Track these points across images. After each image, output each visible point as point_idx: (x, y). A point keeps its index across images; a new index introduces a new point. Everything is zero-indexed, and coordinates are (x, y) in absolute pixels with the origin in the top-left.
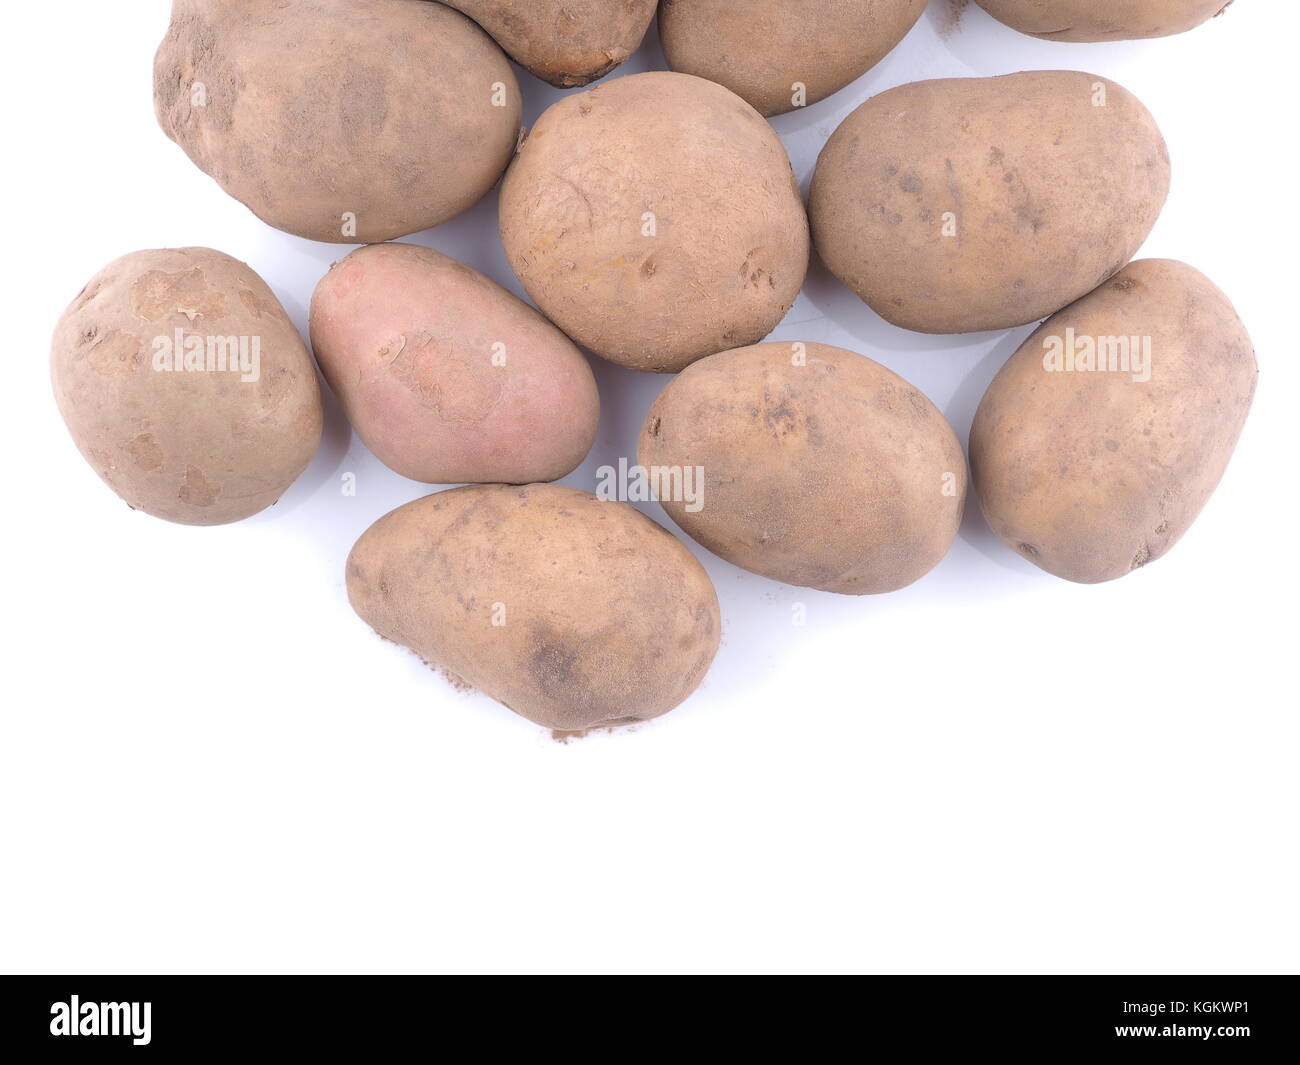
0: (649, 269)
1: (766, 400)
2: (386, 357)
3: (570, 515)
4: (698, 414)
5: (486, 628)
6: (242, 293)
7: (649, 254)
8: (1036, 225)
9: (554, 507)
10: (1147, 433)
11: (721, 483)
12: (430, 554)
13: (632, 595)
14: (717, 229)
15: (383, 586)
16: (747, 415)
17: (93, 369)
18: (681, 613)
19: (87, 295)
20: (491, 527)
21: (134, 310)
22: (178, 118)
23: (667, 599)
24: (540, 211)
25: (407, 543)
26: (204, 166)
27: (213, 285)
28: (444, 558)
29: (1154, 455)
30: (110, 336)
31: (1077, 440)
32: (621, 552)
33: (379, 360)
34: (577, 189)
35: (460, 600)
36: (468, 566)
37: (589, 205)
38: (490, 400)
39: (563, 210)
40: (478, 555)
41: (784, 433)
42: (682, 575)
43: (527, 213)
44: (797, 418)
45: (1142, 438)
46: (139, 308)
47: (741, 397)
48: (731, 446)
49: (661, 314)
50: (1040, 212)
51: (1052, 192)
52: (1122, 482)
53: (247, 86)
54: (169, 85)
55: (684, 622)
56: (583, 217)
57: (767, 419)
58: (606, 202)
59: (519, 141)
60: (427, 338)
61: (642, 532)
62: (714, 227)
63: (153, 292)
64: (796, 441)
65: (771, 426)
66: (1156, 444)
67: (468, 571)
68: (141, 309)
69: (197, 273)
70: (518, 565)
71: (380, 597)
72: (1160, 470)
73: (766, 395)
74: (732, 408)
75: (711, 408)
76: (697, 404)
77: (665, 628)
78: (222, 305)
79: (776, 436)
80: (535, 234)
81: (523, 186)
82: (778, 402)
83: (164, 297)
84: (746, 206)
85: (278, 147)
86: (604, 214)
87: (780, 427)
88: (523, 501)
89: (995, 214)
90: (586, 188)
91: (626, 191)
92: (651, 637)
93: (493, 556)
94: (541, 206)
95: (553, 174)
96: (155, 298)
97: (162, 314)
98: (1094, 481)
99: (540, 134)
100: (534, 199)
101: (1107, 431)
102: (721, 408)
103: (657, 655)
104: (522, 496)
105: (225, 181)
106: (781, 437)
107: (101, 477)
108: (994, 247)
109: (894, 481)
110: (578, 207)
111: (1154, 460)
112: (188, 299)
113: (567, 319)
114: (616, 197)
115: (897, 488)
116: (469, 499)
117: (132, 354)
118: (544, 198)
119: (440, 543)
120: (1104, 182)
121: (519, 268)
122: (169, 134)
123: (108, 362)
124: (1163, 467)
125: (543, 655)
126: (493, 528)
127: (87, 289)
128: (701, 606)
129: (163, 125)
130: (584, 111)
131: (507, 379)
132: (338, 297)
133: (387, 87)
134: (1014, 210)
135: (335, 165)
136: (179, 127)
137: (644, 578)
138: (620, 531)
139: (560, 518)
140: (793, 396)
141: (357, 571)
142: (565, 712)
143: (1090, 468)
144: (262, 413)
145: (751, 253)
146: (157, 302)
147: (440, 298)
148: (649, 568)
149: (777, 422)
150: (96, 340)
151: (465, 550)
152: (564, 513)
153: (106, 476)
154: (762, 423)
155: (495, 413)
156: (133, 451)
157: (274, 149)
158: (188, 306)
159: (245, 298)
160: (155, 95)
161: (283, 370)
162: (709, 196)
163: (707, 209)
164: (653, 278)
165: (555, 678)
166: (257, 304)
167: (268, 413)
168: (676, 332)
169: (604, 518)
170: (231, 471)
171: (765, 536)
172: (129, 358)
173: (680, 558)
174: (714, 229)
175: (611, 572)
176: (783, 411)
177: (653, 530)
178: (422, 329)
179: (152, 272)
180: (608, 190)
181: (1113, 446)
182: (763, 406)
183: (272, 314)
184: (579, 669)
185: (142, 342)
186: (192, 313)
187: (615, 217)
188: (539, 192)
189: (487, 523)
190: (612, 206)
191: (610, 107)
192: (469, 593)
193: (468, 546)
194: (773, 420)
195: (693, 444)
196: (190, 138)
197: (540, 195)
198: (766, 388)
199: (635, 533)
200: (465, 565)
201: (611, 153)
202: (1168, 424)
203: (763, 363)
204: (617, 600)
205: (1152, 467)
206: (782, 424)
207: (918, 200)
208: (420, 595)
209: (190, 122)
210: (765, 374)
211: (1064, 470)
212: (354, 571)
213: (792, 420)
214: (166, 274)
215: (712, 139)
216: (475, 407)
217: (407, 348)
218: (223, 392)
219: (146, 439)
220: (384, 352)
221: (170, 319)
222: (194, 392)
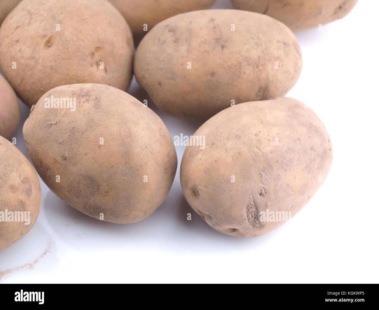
8: (223, 47)
10: (256, 135)
29: (258, 146)
31: (222, 133)
41: (84, 102)
44: (91, 97)
45: (253, 136)
50: (226, 42)
51: (232, 35)
52: (240, 154)
66: (260, 141)
72: (260, 153)
89: (206, 40)
98: (226, 150)
101: (237, 131)
106: (82, 103)
108: (202, 54)
109: (129, 131)
111: (257, 147)
115: (130, 135)
120: (259, 39)
124: (262, 152)
134: (214, 39)
143: (225, 144)
181: (238, 137)
202: (268, 135)
205: (256, 150)
207: (174, 35)
211: (213, 144)
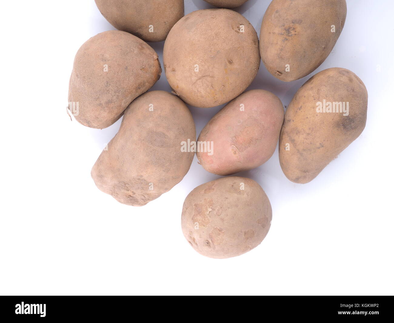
0: (230, 62)
1: (283, 35)
2: (237, 152)
3: (301, 107)
4: (281, 58)
5: (331, 142)
6: (205, 193)
7: (226, 61)
9: (297, 112)
11: (304, 56)
12: (301, 154)
13: (333, 93)
14: (224, 37)
15: (305, 172)
16: (286, 42)
17: (220, 244)
18: (342, 79)
19: (192, 241)
20: (298, 132)
21: (204, 227)
22: (143, 200)
23: (337, 83)
24: (203, 92)
25: (294, 161)
26: (159, 195)
27: (201, 201)
28: (304, 150)
30: (211, 237)
32: (318, 93)
33: (237, 155)
34: (200, 79)
35: (319, 148)
36: (309, 143)
37: (206, 76)
38: (259, 123)
39: (205, 85)
40: (307, 139)
42: (329, 76)
43: (202, 97)
46: (204, 226)
47: (279, 43)
48: (294, 50)
49: (245, 62)
53: (142, 175)
54: (132, 200)
55: (344, 79)
56: (209, 79)
57: (289, 36)
58: (207, 70)
59: (176, 94)
60: (234, 138)
61: (312, 85)
62: (223, 37)
63: (200, 220)
64: (299, 28)
65: (292, 35)
67: (311, 143)
68: (205, 225)
69: (196, 205)
70: (314, 127)
71: (307, 173)
73: (281, 34)
74: (282, 46)
75: (280, 53)
76: (278, 57)
77: (346, 86)
78: (208, 200)
79: (295, 34)
80: (210, 96)
81: (193, 96)
82: (284, 31)
83: (202, 217)
84: (218, 26)
85: (164, 170)
86: (210, 72)
87: (293, 32)
88: (292, 121)
90: (200, 76)
91: (205, 63)
92: (347, 90)
93: (308, 134)
94: (201, 92)
95: (192, 85)
96: (202, 220)
97: (208, 219)
99: (178, 87)
100: (198, 93)
102: (281, 50)
103: (353, 91)
104: (289, 121)
105: (167, 189)
107: (251, 250)
110: (206, 80)
112: (205, 210)
113: (237, 92)
114: (206, 67)
116: (285, 137)
117: (219, 231)
118: (199, 90)
119: (298, 150)
121: (217, 104)
122: (145, 204)
123: (219, 239)
125: (345, 126)
126: (299, 132)
127: (190, 241)
128: (340, 73)
129: (142, 205)
130: (174, 70)
131: (253, 116)
132: (212, 163)
133: (154, 130)
135: (175, 153)
136: (146, 199)
137: (328, 88)
138: (311, 92)
139: (302, 110)
140: (284, 26)
141: (297, 179)
142: (362, 124)
144: (245, 195)
145: (233, 29)
146: (203, 220)
147: (221, 131)
148: (325, 86)
149: (291, 33)
150: (210, 241)
151: (303, 143)
152: (300, 109)
153: (251, 249)
154: (290, 38)
155: (263, 123)
156: (248, 238)
157: (164, 171)
158: (207, 210)
159: (207, 192)
160: (133, 205)
161: (232, 186)
162: (213, 37)
163: (217, 39)
164: (234, 61)
165: (352, 124)
166: (210, 189)
167: (246, 194)
168: (251, 59)
169: (305, 97)
170: (260, 210)
171: (323, 46)
172: (220, 232)
173: (323, 76)
174: (224, 38)
175: (324, 98)
176: (288, 30)
177: (311, 82)
178: (231, 139)
179: (192, 219)
180: (203, 68)
182: (285, 36)
183: (213, 185)
184: (352, 116)
185: (216, 227)
186: (210, 210)
187: (212, 68)
188: (197, 91)
189: (296, 134)
190: (208, 68)
191: (175, 62)
192: (318, 145)
193: (303, 142)
194: (290, 34)
195: (290, 62)
196: (150, 198)
197: (198, 91)
198: (279, 34)
199: (312, 87)
200: (308, 144)
201: (191, 65)
203: (270, 33)
204: (334, 98)
206: (292, 32)
208: (312, 161)
209: (146, 196)
210: (274, 33)
212: (297, 180)
213: (291, 28)
214: (194, 215)
215: (195, 31)
216: (259, 128)
217: (236, 145)
218: (237, 206)
219: (245, 233)
220: (235, 153)
221: (210, 217)
222: (235, 215)
